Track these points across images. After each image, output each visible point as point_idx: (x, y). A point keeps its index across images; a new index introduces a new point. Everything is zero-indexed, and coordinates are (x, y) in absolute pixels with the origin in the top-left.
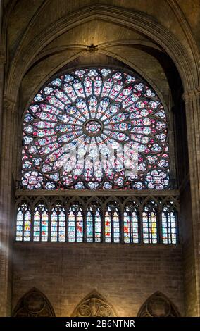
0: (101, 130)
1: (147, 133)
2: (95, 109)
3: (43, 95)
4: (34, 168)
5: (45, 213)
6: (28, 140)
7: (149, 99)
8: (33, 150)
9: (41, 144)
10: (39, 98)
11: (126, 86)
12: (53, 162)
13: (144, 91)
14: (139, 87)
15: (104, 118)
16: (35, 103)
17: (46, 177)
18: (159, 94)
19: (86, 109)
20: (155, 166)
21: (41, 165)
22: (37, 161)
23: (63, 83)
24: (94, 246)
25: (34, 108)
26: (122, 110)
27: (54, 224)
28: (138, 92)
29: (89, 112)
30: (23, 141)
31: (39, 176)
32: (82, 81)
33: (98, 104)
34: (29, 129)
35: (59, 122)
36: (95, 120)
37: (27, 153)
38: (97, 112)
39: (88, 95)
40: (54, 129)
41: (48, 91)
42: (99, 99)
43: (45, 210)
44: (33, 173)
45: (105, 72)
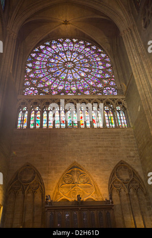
0: (74, 67)
1: (101, 68)
2: (70, 56)
3: (39, 49)
4: (32, 85)
5: (39, 112)
6: (29, 70)
7: (100, 53)
8: (32, 75)
9: (37, 73)
10: (37, 50)
11: (87, 47)
12: (45, 82)
13: (97, 49)
14: (94, 48)
15: (75, 61)
16: (34, 53)
17: (40, 90)
18: (105, 49)
19: (65, 57)
20: (108, 85)
21: (37, 84)
22: (35, 82)
23: (51, 43)
24: (73, 130)
25: (34, 55)
26: (85, 58)
27: (45, 119)
28: (93, 50)
29: (67, 57)
30: (26, 71)
31: (35, 90)
32: (62, 43)
33: (72, 54)
34: (30, 65)
35: (48, 62)
36: (70, 61)
37: (28, 77)
38: (71, 58)
39: (65, 50)
40: (46, 65)
41: (42, 47)
42: (72, 52)
43: (39, 110)
44: (31, 88)
45: (75, 40)
